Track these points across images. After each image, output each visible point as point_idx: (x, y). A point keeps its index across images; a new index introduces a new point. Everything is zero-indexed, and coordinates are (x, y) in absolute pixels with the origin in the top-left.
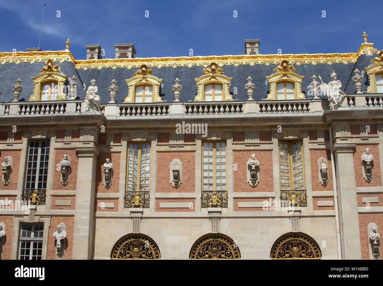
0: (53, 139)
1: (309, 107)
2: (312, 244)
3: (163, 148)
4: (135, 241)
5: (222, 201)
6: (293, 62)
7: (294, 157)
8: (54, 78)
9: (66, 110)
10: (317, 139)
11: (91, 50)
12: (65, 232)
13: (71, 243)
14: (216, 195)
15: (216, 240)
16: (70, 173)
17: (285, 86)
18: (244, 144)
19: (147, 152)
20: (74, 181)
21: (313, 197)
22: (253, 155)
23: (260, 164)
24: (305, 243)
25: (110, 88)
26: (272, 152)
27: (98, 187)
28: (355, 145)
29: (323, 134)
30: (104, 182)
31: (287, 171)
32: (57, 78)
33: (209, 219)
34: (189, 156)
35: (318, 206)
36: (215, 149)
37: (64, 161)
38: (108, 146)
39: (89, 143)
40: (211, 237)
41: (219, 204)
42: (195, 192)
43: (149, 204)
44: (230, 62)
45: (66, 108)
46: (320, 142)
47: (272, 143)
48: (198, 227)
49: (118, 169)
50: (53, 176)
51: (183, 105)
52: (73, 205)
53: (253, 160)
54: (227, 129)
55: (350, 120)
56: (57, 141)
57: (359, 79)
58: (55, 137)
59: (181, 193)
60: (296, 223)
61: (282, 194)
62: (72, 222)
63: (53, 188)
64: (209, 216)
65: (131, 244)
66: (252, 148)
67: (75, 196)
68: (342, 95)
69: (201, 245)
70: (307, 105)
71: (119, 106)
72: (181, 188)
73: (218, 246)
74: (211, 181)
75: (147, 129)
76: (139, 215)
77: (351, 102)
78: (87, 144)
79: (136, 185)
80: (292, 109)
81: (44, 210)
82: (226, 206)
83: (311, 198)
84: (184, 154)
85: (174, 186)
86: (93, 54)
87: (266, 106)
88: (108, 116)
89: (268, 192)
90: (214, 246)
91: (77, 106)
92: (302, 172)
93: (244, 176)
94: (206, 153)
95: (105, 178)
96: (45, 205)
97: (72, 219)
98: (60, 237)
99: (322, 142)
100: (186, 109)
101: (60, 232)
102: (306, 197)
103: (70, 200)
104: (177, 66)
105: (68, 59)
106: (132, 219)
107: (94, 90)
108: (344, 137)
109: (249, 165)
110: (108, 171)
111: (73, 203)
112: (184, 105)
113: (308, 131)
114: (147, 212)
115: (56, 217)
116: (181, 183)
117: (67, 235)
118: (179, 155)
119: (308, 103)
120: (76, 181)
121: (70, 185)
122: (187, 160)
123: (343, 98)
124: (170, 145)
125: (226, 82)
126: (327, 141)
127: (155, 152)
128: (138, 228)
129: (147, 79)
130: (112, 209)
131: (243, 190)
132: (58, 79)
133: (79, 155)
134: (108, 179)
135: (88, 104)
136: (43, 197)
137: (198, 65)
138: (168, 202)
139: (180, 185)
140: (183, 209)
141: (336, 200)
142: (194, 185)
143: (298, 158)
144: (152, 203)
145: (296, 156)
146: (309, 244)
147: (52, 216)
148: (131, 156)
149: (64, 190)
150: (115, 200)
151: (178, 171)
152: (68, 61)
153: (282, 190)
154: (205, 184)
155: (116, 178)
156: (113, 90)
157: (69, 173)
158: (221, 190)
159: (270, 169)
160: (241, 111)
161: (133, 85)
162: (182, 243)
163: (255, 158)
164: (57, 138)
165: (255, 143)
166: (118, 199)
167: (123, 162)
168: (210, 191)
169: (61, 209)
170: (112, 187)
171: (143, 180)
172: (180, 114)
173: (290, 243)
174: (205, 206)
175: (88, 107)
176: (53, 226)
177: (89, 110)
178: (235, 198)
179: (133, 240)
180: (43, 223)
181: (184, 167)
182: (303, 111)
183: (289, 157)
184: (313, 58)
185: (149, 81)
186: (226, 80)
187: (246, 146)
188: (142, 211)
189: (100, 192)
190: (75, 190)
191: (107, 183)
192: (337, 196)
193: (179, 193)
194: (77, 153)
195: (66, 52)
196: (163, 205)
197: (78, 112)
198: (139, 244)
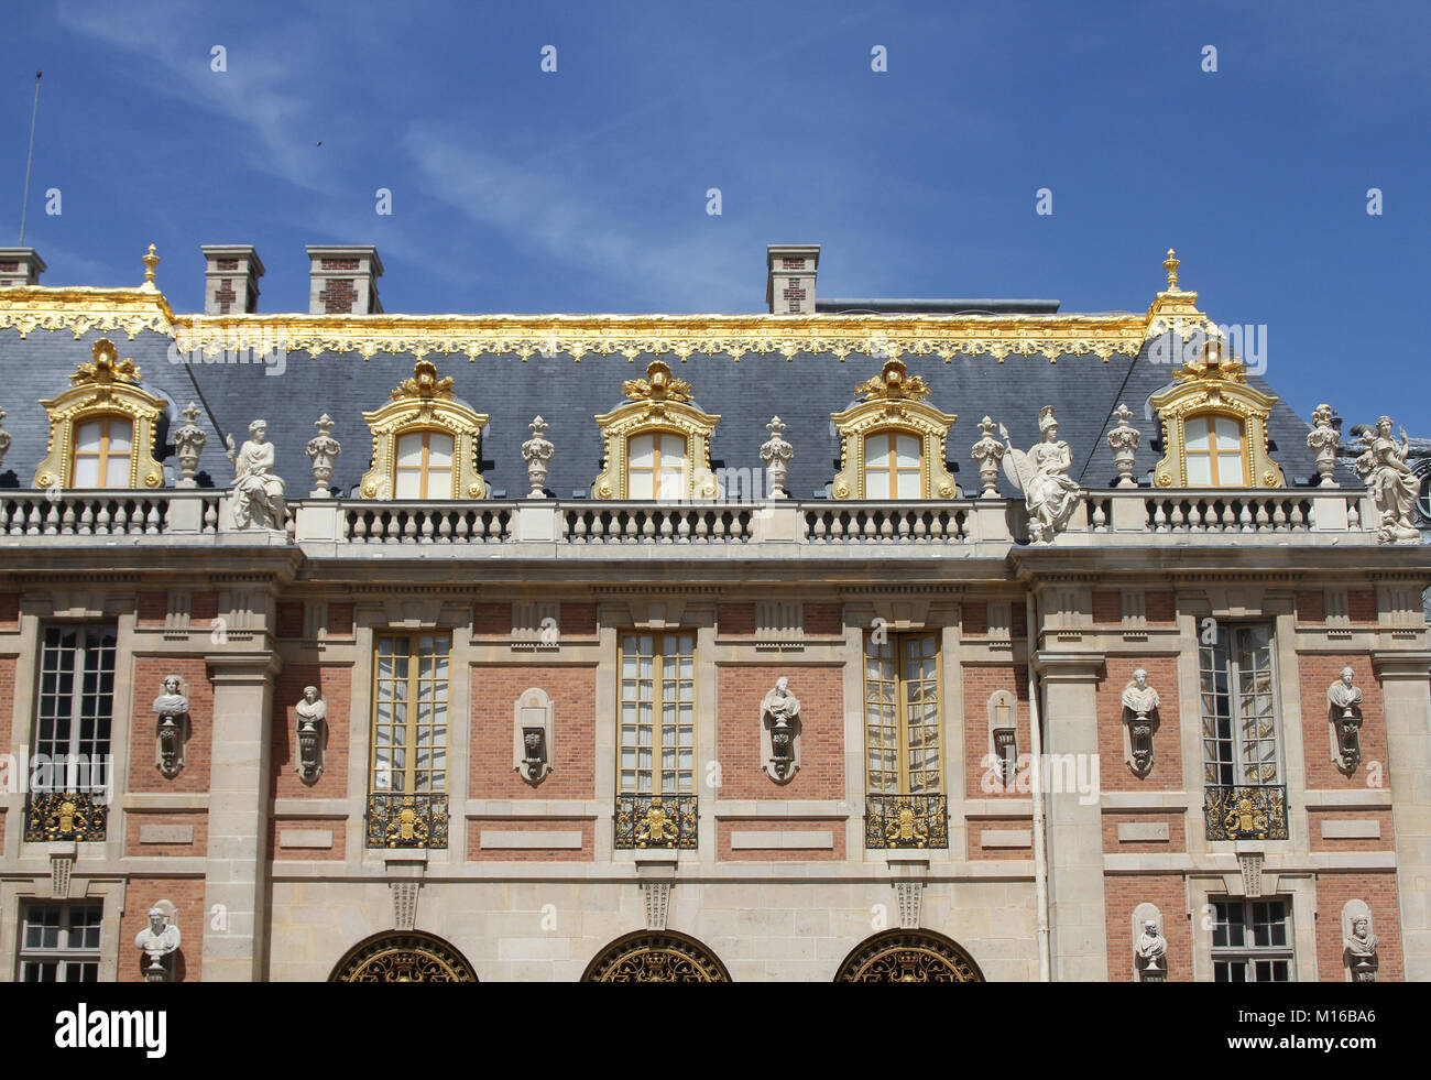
0: (127, 622)
1: (965, 526)
2: (962, 967)
3: (491, 654)
4: (401, 954)
5: (679, 826)
6: (926, 347)
7: (912, 687)
8: (121, 405)
9: (169, 524)
10: (986, 632)
11: (221, 264)
12: (176, 928)
13: (195, 965)
14: (660, 807)
15: (659, 951)
16: (188, 737)
17: (892, 447)
18: (754, 643)
19: (438, 665)
20: (203, 761)
21: (969, 818)
22: (782, 682)
23: (803, 710)
24: (940, 964)
25: (312, 446)
26: (841, 671)
27: (279, 778)
28: (1103, 657)
29: (1008, 615)
30: (297, 762)
31: (888, 731)
32: (130, 407)
33: (637, 886)
34: (577, 679)
35: (984, 848)
36: (658, 659)
37: (168, 697)
38: (309, 642)
39: (251, 638)
40: (645, 943)
41: (670, 837)
42: (593, 798)
43: (446, 835)
44: (714, 340)
45: (168, 516)
46: (997, 642)
47: (843, 643)
48: (602, 909)
49: (343, 721)
50: (129, 746)
51: (557, 509)
52: (199, 841)
53: (779, 698)
54: (700, 593)
55: (1092, 576)
56: (141, 627)
57: (1127, 439)
58: (133, 613)
59: (549, 801)
60: (913, 901)
61: (871, 806)
62: (196, 896)
63: (130, 786)
64: (637, 876)
65: (388, 965)
66: (778, 657)
67: (206, 811)
68: (1070, 494)
69: (612, 968)
70: (961, 517)
71: (345, 508)
72: (549, 785)
73: (665, 972)
74: (647, 762)
75: (438, 590)
76: (416, 872)
77: (1099, 514)
78: (243, 639)
79: (404, 772)
80: (912, 528)
81: (102, 858)
82: (693, 845)
83: (963, 821)
84: (561, 672)
85: (528, 777)
86: (230, 280)
87: (828, 518)
88: (309, 541)
89: (825, 799)
90: (654, 972)
91: (205, 509)
92: (936, 735)
93: (751, 749)
94: (629, 671)
95: (303, 752)
96: (104, 840)
97: (198, 888)
98: (162, 945)
99: (1001, 642)
100: (566, 523)
101: (158, 929)
102: (946, 817)
103: (190, 823)
104: (532, 353)
105: (155, 322)
106: (392, 884)
107: (263, 456)
108: (1069, 632)
109: (768, 713)
110: (313, 729)
111: (201, 836)
112: (562, 511)
113: (960, 604)
114: (440, 862)
115: (142, 881)
116: (550, 770)
117: (182, 940)
118: (544, 678)
119: (964, 512)
120: (209, 761)
121: (190, 776)
122: (569, 694)
123: (1073, 505)
124: (515, 643)
125: (700, 431)
126: (1018, 639)
127: (466, 666)
128: (410, 914)
129: (437, 412)
130: (324, 851)
131: (748, 793)
132: (135, 407)
133: (217, 677)
134: (311, 754)
135: (243, 507)
136: (98, 815)
137: (605, 348)
138: (507, 829)
139: (546, 775)
140: (555, 852)
141: (1038, 828)
142: (593, 776)
143: (927, 688)
144: (457, 831)
145: (918, 684)
146: (953, 967)
147: (129, 877)
148: (387, 678)
149: (170, 791)
150: (335, 822)
151: (540, 732)
152: (156, 328)
153: (871, 795)
154: (626, 773)
155: (337, 751)
156: (323, 452)
157: (184, 735)
158: (676, 791)
159: (833, 727)
160: (745, 533)
161: (388, 430)
162: (551, 960)
163: (788, 691)
164: (140, 617)
165: (789, 643)
166: (344, 818)
167: (359, 697)
168: (642, 796)
169: (160, 854)
170: (323, 779)
171: (426, 757)
172: (546, 542)
173: (891, 964)
174: (627, 843)
175: (245, 517)
176: (132, 912)
177: (247, 525)
178: (721, 819)
179: (395, 950)
180: (101, 900)
181: (560, 718)
182: (945, 537)
183: (895, 687)
184: (997, 332)
185: (443, 421)
186: (698, 423)
187: (758, 650)
188: (424, 858)
189: (286, 796)
190: (206, 791)
191: (307, 769)
192: (1044, 816)
193: (544, 801)
194: (212, 670)
195: (147, 293)
196: (491, 837)
197: (210, 528)
198: (415, 966)
